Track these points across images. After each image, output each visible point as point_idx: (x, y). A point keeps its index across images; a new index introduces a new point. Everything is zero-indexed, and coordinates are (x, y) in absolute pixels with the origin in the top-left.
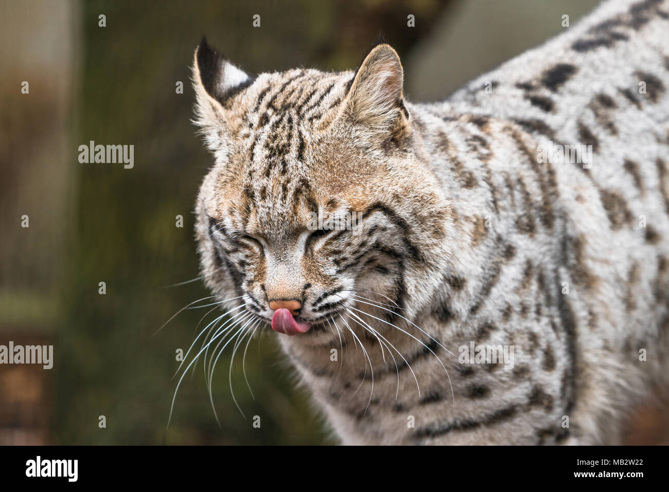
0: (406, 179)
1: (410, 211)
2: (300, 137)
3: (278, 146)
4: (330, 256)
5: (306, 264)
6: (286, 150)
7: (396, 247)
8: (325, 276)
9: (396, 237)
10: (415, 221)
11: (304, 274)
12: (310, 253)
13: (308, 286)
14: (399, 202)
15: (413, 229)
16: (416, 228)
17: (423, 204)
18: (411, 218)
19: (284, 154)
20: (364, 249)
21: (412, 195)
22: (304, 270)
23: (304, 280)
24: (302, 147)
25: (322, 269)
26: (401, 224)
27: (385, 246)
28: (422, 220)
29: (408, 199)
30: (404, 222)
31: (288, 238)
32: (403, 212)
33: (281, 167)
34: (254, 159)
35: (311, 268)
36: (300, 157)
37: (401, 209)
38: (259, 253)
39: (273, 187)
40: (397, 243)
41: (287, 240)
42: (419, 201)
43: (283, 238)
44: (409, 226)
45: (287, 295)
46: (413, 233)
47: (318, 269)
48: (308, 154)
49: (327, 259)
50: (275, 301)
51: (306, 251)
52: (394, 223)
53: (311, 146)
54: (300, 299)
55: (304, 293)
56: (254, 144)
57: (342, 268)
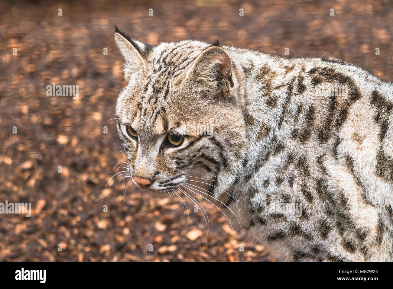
0: (223, 121)
1: (225, 139)
2: (167, 87)
3: (157, 88)
4: (174, 159)
5: (159, 160)
6: (160, 91)
7: (215, 157)
8: (169, 169)
9: (215, 152)
10: (227, 144)
11: (156, 165)
12: (162, 154)
13: (158, 173)
14: (218, 132)
15: (225, 149)
16: (227, 148)
17: (232, 137)
18: (225, 143)
19: (158, 93)
20: (194, 159)
21: (226, 130)
22: (156, 163)
23: (156, 169)
24: (167, 92)
25: (168, 164)
26: (218, 144)
27: (208, 156)
28: (231, 146)
29: (223, 132)
30: (220, 144)
31: (150, 142)
32: (220, 138)
33: (155, 100)
34: (147, 92)
35: (161, 163)
36: (165, 97)
37: (219, 136)
38: (136, 146)
39: (149, 110)
40: (215, 155)
41: (149, 143)
42: (230, 135)
43: (148, 141)
44: (223, 146)
45: (144, 176)
46: (225, 151)
47: (165, 164)
48: (169, 97)
49: (172, 160)
50: (137, 177)
51: (160, 152)
52: (214, 144)
53: (171, 94)
54: (151, 179)
55: (154, 177)
56: (149, 83)
57: (180, 166)
